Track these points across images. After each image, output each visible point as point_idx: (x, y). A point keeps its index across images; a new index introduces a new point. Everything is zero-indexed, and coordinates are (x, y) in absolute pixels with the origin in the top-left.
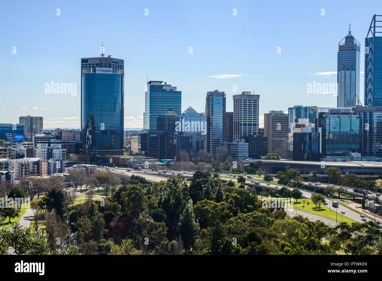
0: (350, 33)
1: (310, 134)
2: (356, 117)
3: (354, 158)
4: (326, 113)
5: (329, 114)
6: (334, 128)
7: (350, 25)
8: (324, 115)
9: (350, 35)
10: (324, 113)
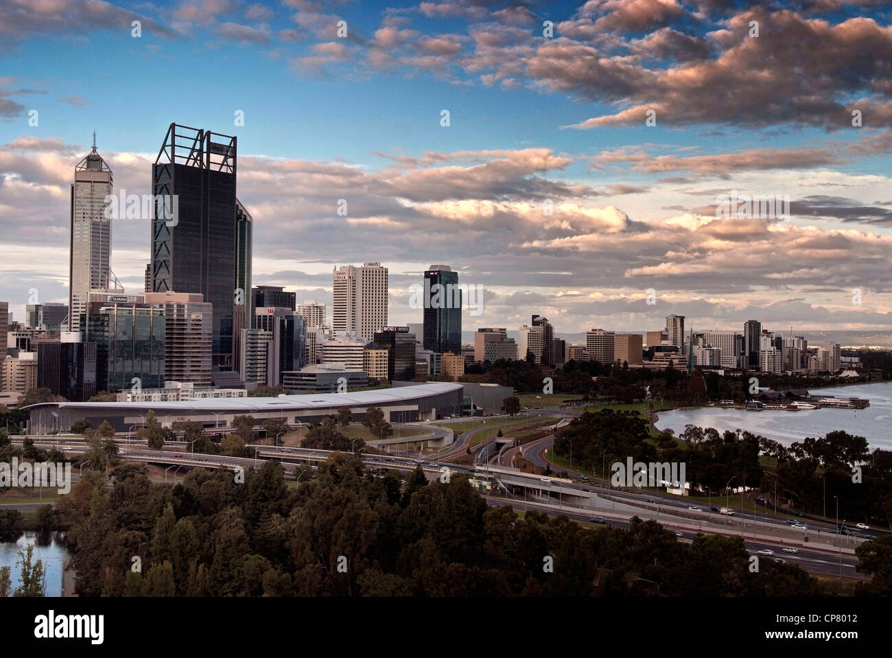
0: (94, 151)
1: (80, 346)
2: (159, 313)
3: (183, 391)
4: (105, 304)
5: (116, 305)
6: (125, 333)
7: (94, 135)
8: (103, 308)
9: (96, 154)
10: (102, 305)
